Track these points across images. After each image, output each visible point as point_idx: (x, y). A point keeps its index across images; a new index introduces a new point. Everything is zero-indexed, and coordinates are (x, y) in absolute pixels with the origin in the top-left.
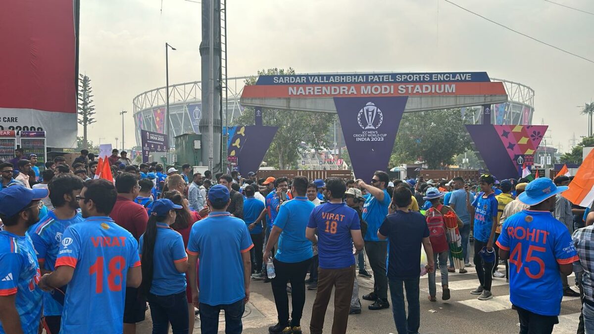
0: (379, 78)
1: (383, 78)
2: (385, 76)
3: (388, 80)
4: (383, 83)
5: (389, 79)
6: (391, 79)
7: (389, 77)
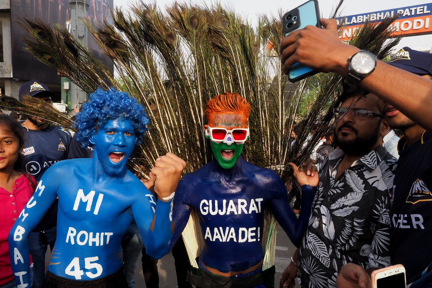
0: (411, 11)
1: (416, 10)
2: (418, 8)
3: (422, 13)
4: (416, 15)
5: (423, 11)
6: (427, 10)
7: (423, 9)
